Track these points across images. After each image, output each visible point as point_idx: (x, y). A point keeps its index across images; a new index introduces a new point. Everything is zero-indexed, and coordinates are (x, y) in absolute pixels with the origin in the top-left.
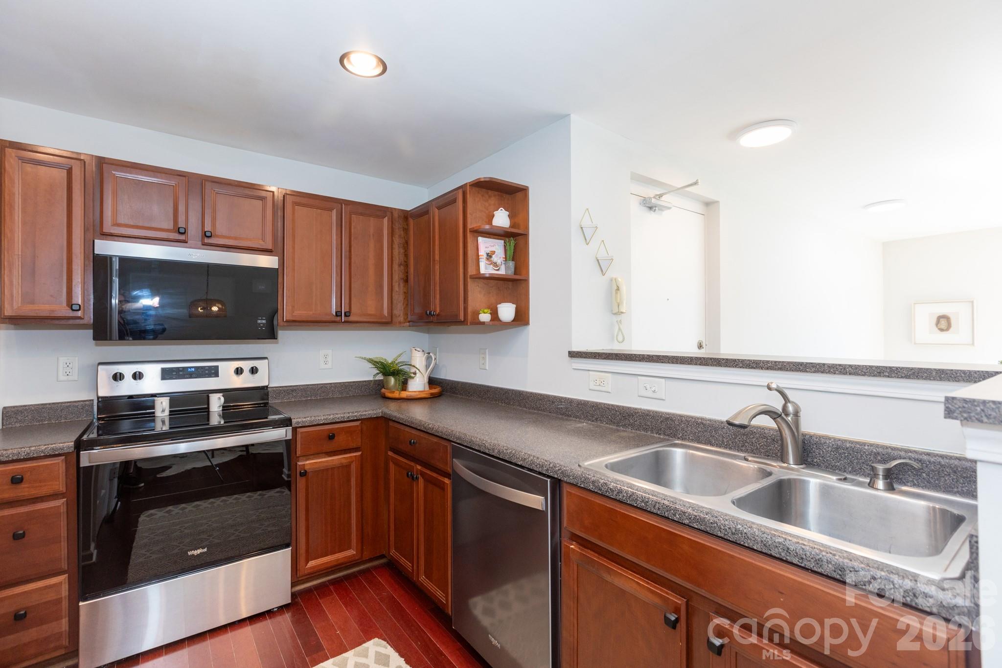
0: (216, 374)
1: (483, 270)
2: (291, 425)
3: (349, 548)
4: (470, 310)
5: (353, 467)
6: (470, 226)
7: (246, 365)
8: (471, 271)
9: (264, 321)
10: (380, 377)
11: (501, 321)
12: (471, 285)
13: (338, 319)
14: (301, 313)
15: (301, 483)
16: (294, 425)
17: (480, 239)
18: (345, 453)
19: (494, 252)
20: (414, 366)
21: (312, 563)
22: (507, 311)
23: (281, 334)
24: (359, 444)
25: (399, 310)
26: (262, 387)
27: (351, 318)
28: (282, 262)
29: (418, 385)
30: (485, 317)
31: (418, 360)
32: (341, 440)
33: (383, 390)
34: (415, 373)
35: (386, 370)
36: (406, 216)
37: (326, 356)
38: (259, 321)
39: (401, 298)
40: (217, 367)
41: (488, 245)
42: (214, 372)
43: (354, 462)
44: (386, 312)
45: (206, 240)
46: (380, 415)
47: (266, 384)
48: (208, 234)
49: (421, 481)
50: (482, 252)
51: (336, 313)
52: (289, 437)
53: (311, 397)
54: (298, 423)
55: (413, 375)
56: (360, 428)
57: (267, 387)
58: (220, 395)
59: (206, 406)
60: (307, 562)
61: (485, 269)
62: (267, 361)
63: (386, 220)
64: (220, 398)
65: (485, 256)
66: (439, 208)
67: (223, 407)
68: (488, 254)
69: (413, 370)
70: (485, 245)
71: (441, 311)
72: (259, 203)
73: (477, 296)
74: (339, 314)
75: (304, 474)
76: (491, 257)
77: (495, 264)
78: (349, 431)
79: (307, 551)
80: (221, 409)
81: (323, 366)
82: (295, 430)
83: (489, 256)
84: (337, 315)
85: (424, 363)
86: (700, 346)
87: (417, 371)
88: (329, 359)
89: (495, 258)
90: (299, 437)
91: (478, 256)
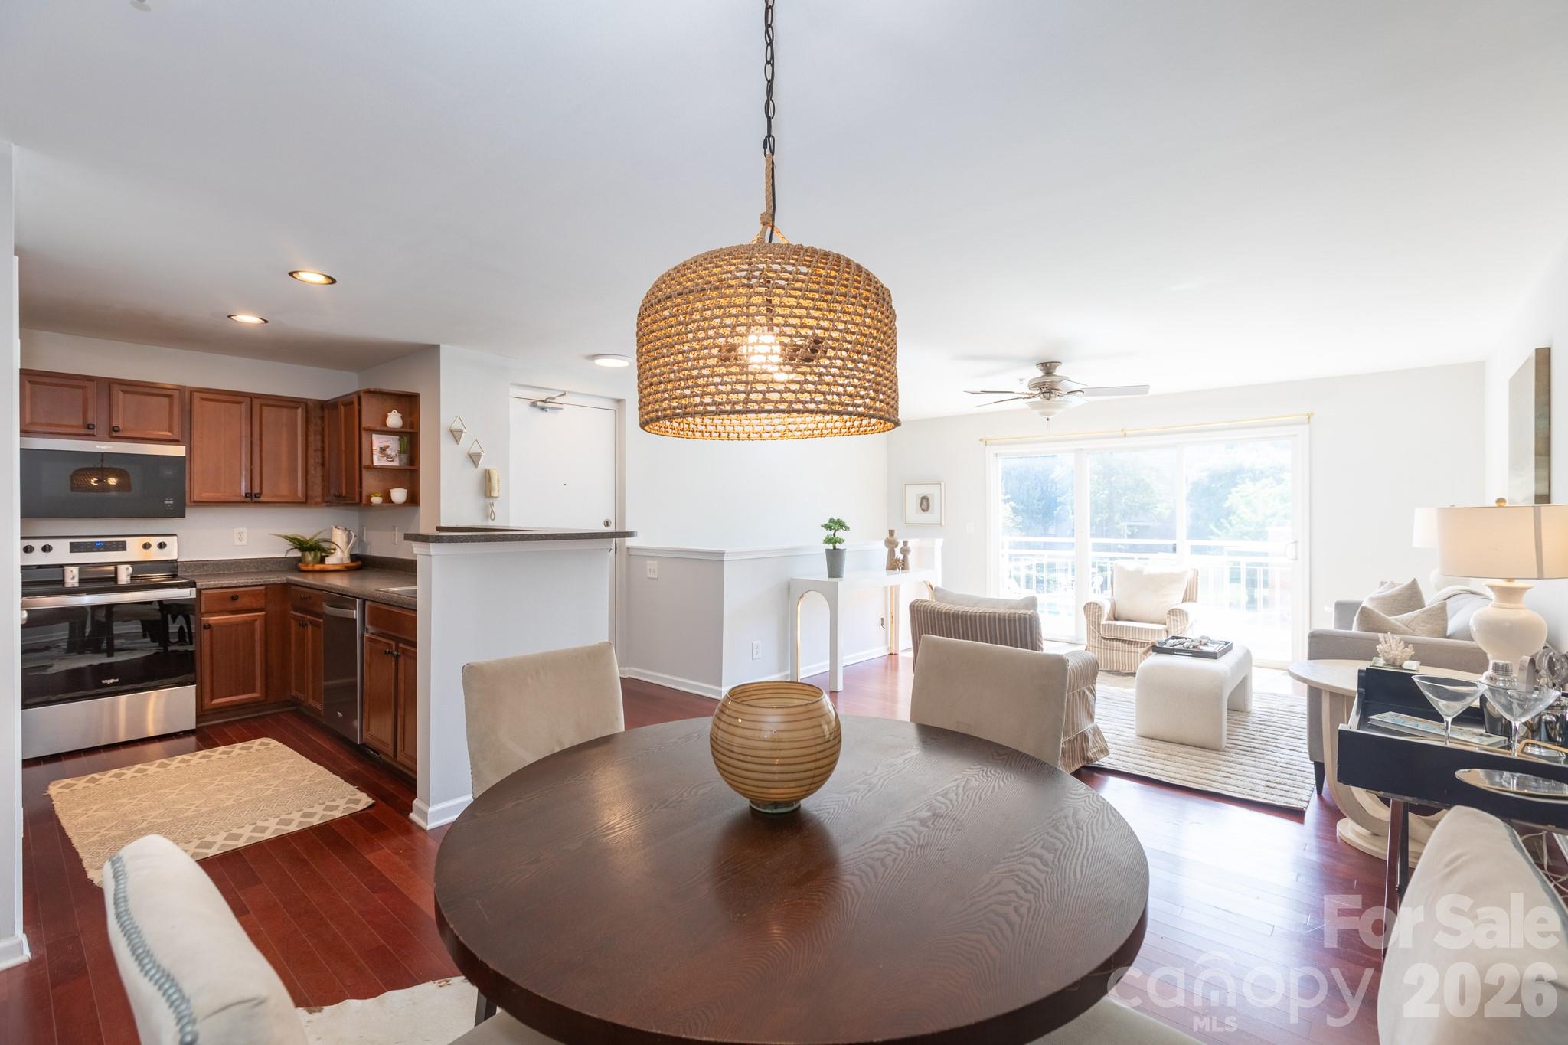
0: (124, 549)
1: (376, 462)
2: (195, 587)
3: (254, 691)
4: (364, 494)
5: (257, 624)
6: (364, 425)
7: (154, 541)
8: (365, 462)
9: (171, 502)
10: (297, 554)
11: (392, 502)
12: (365, 473)
13: (249, 499)
14: (207, 496)
15: (206, 634)
16: (198, 587)
17: (374, 436)
18: (249, 613)
19: (388, 447)
20: (334, 543)
21: (216, 701)
22: (399, 495)
23: (188, 511)
24: (264, 606)
25: (317, 490)
26: (172, 560)
27: (262, 499)
28: (190, 451)
29: (338, 558)
30: (376, 500)
31: (339, 537)
32: (243, 602)
33: (300, 565)
34: (335, 549)
35: (301, 545)
36: (323, 405)
37: (240, 534)
38: (166, 502)
39: (319, 480)
40: (125, 542)
41: (381, 441)
42: (122, 547)
43: (258, 621)
44: (300, 494)
45: (114, 434)
46: (285, 581)
47: (175, 557)
48: (116, 429)
49: (310, 627)
50: (376, 446)
51: (246, 494)
52: (194, 596)
53: (224, 571)
54: (202, 585)
55: (332, 551)
56: (264, 592)
57: (176, 560)
58: (128, 566)
59: (113, 576)
60: (212, 700)
61: (378, 460)
62: (175, 537)
63: (299, 411)
64: (127, 569)
65: (378, 450)
66: (345, 405)
67: (131, 577)
68: (381, 449)
69: (333, 546)
70: (378, 441)
71: (347, 493)
72: (166, 400)
73: (370, 482)
74: (248, 495)
75: (208, 627)
76: (384, 450)
77: (389, 456)
78: (253, 595)
79: (212, 691)
80: (129, 577)
81: (239, 543)
82: (199, 592)
83: (383, 450)
84: (246, 496)
85: (345, 539)
86: (607, 524)
87: (337, 547)
88: (245, 536)
89: (388, 451)
90: (203, 598)
91: (372, 449)
